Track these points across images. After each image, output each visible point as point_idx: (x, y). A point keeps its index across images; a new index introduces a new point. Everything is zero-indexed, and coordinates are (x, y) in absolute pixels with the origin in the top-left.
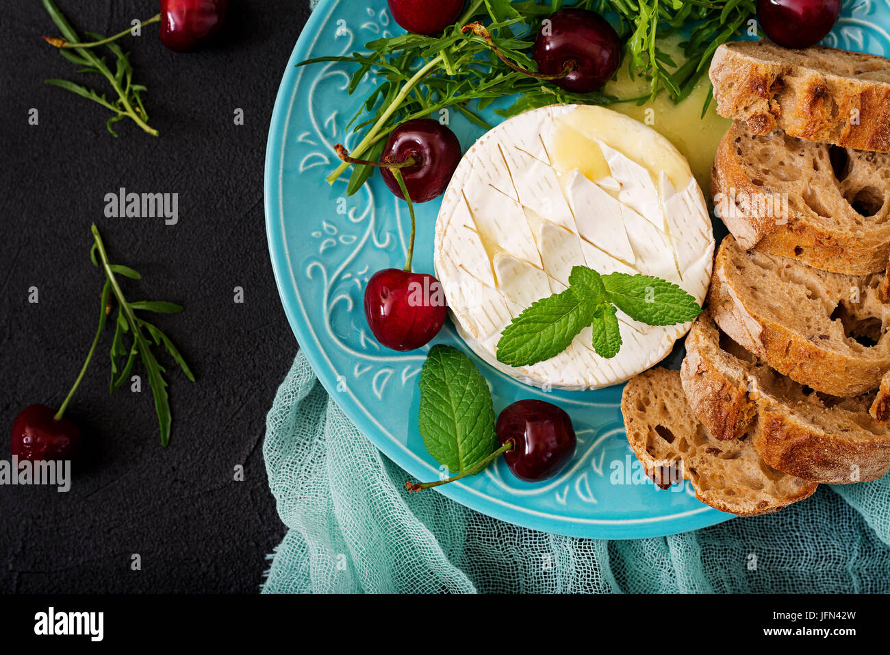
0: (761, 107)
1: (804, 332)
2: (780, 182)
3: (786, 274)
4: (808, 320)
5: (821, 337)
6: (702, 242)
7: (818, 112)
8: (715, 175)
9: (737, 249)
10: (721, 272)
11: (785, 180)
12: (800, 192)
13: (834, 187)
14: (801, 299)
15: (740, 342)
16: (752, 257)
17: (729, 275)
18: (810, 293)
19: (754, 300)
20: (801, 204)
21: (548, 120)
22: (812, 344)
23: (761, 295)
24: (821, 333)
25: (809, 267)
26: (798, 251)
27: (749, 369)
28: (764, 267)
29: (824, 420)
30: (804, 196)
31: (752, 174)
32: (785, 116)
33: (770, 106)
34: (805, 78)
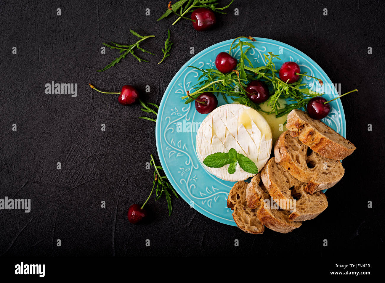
0: (296, 129)
1: (281, 189)
2: (293, 150)
3: (283, 173)
4: (283, 187)
5: (285, 193)
6: (266, 156)
7: (309, 137)
8: (278, 141)
9: (275, 162)
10: (268, 166)
11: (294, 150)
12: (296, 155)
13: (305, 157)
14: (284, 181)
15: (265, 185)
16: (277, 165)
17: (269, 167)
18: (287, 180)
19: (272, 176)
20: (295, 158)
21: (242, 108)
22: (282, 193)
23: (275, 176)
24: (285, 191)
25: (290, 174)
26: (289, 169)
27: (263, 193)
28: (279, 169)
29: (276, 214)
30: (296, 156)
31: (286, 144)
32: (301, 135)
33: (298, 131)
34: (309, 128)
